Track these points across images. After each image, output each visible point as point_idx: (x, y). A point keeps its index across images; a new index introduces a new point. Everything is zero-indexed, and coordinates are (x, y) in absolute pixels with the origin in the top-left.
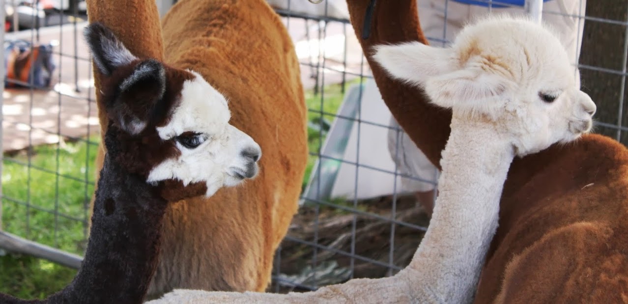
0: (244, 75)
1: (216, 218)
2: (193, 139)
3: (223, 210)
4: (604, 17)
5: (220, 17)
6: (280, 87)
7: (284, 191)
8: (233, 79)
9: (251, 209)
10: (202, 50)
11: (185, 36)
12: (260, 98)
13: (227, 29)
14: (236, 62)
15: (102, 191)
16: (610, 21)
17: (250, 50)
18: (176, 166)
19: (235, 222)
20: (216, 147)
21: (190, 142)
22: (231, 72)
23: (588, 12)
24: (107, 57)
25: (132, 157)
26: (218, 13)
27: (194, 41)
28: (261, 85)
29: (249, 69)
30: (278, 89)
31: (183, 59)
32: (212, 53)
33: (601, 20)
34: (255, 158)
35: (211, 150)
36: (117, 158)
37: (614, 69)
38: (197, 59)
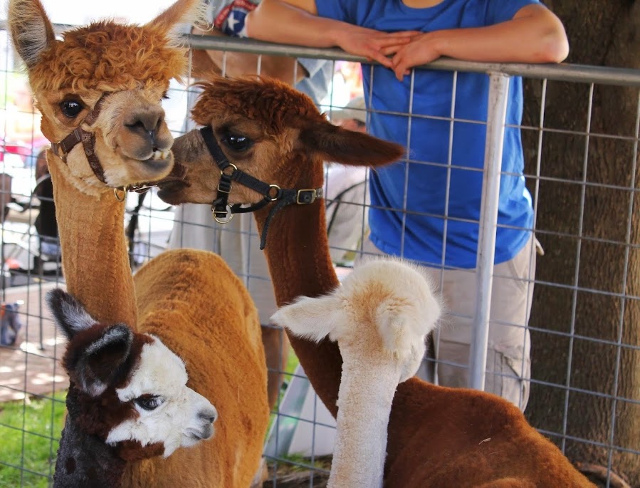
0: (207, 337)
1: (181, 478)
2: (151, 401)
3: (187, 471)
4: (552, 281)
5: (183, 281)
6: (242, 349)
7: (245, 451)
8: (197, 341)
9: (214, 468)
10: (166, 313)
11: (150, 299)
12: (222, 360)
13: (191, 292)
14: (200, 325)
15: (63, 450)
16: (558, 285)
17: (213, 313)
18: (134, 427)
19: (198, 481)
20: (173, 409)
21: (148, 404)
22: (195, 334)
23: (538, 276)
24: (68, 322)
25: (91, 419)
26: (182, 276)
27: (159, 304)
28: (224, 347)
29: (212, 331)
30: (240, 351)
31: (148, 322)
32: (176, 315)
33: (550, 284)
34: (212, 419)
35: (168, 412)
36: (78, 419)
37: (561, 330)
38: (161, 321)
